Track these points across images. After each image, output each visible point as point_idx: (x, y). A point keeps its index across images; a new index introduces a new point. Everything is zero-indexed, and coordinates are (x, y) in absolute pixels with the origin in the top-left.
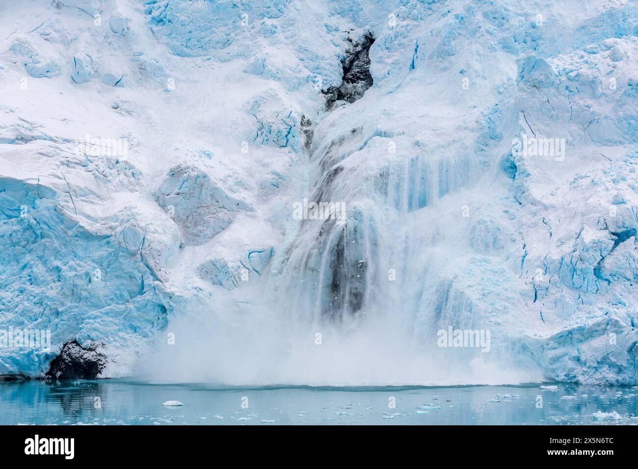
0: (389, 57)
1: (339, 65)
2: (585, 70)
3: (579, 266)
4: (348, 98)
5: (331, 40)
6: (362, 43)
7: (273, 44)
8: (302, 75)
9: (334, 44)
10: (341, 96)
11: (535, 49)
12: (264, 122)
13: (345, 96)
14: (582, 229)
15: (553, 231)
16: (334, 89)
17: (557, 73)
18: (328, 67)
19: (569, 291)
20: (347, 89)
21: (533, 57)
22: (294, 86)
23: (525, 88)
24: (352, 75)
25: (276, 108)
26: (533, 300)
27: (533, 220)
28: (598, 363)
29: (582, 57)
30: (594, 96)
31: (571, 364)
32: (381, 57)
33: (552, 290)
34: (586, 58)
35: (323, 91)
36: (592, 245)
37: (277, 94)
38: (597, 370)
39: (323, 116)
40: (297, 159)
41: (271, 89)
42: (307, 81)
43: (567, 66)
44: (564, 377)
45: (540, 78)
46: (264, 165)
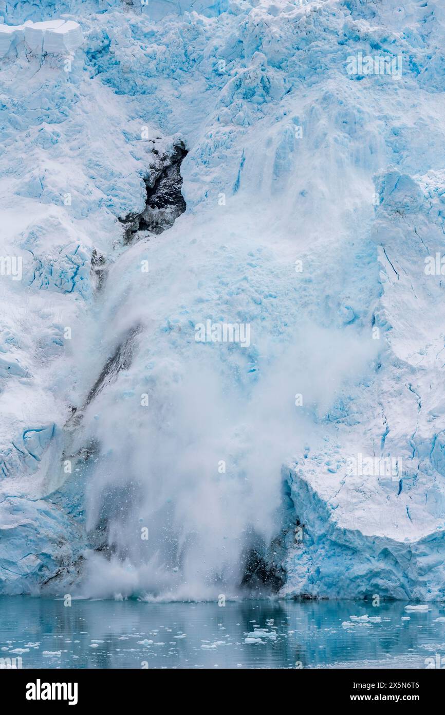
0: (206, 174)
1: (141, 184)
4: (153, 228)
5: (131, 152)
6: (171, 156)
7: (55, 157)
8: (92, 198)
9: (135, 158)
10: (144, 225)
11: (398, 163)
12: (44, 259)
13: (149, 226)
15: (422, 400)
16: (135, 216)
17: (427, 194)
18: (127, 187)
19: (443, 480)
20: (151, 216)
21: (396, 173)
22: (82, 212)
23: (385, 214)
24: (158, 197)
25: (59, 242)
26: (398, 492)
27: (397, 387)
32: (196, 174)
33: (422, 479)
35: (120, 219)
37: (60, 223)
39: (120, 251)
40: (86, 308)
41: (52, 217)
42: (100, 206)
43: (439, 185)
44: (438, 593)
45: (405, 200)
46: (45, 317)
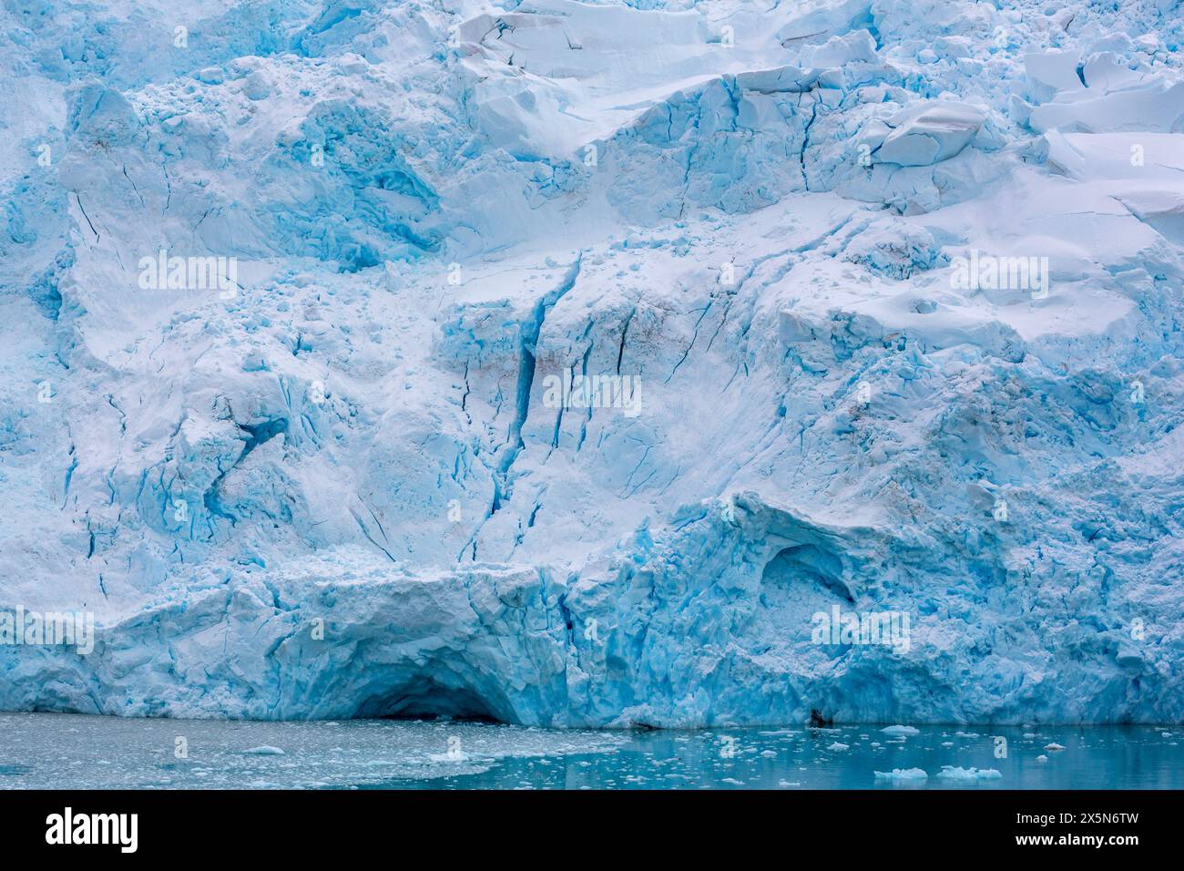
2: (195, 115)
3: (177, 487)
14: (185, 418)
15: (128, 420)
17: (142, 119)
19: (157, 537)
21: (97, 86)
23: (81, 145)
26: (87, 554)
27: (91, 399)
28: (209, 676)
29: (192, 89)
30: (213, 164)
31: (155, 679)
33: (124, 535)
34: (199, 92)
36: (202, 448)
38: (206, 691)
43: (161, 107)
44: (142, 704)
45: (110, 127)
